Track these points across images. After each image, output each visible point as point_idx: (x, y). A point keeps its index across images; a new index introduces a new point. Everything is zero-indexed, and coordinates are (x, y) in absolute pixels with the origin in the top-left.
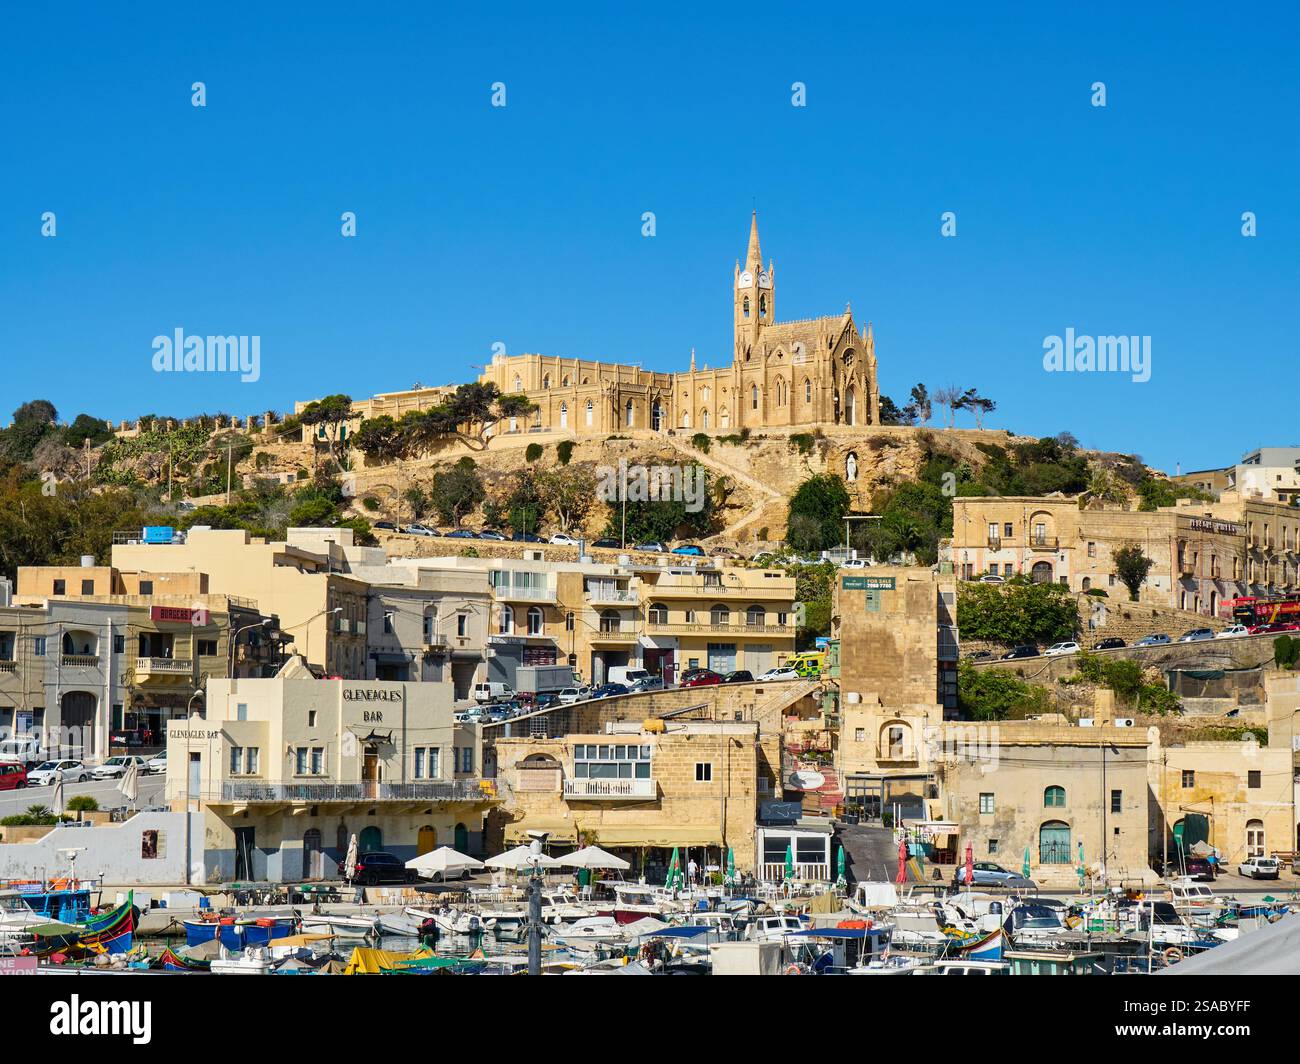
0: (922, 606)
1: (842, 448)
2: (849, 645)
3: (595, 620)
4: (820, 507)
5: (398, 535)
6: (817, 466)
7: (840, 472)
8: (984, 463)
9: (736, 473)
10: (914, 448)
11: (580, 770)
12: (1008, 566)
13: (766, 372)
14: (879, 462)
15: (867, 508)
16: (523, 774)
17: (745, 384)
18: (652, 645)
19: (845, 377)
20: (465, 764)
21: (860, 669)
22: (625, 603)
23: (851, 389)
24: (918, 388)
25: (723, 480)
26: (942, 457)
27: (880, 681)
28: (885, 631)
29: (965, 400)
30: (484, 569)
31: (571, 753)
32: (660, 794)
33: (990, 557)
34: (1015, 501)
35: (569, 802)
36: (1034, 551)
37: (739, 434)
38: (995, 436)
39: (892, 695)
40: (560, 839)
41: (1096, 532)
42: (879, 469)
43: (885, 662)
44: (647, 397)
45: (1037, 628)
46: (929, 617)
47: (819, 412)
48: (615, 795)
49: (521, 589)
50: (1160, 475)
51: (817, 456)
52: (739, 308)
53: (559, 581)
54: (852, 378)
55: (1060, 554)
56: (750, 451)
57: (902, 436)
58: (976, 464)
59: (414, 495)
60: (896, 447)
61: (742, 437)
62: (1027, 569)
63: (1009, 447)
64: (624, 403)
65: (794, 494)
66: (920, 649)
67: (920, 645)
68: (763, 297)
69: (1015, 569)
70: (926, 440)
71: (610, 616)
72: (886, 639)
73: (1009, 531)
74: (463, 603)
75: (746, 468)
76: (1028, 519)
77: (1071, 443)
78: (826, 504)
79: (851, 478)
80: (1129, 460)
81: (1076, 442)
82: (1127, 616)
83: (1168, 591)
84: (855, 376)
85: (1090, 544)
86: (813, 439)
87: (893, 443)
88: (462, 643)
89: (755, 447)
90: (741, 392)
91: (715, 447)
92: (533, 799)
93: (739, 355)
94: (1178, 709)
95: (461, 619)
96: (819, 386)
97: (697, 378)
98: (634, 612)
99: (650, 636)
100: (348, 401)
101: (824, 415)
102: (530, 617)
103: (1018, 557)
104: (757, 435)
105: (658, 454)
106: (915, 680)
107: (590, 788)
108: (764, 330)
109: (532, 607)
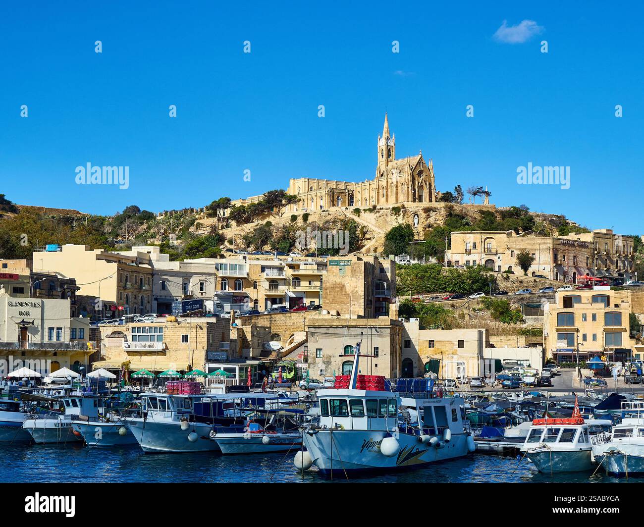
0: (358, 272)
1: (412, 213)
2: (326, 289)
3: (266, 285)
4: (399, 238)
5: (233, 254)
6: (401, 220)
7: (410, 222)
8: (480, 218)
9: (368, 224)
10: (443, 212)
11: (134, 338)
12: (474, 261)
13: (387, 181)
14: (428, 218)
15: (422, 238)
16: (109, 340)
17: (380, 187)
18: (293, 295)
19: (419, 182)
20: (80, 335)
21: (331, 300)
22: (281, 277)
23: (421, 187)
24: (457, 187)
25: (363, 228)
26: (457, 216)
27: (339, 305)
28: (342, 283)
29: (478, 192)
30: (213, 263)
31: (130, 330)
32: (167, 348)
33: (466, 258)
34: (478, 233)
35: (128, 352)
36: (486, 255)
37: (372, 208)
38: (489, 207)
39: (344, 311)
40: (113, 367)
41: (515, 246)
42: (428, 221)
43: (341, 297)
44: (347, 194)
45: (475, 288)
46: (361, 277)
47: (406, 197)
48: (147, 349)
49: (233, 271)
50: (572, 223)
51: (401, 216)
52: (380, 155)
53: (250, 268)
54: (422, 183)
55: (498, 256)
56: (376, 215)
57: (439, 207)
58: (475, 218)
59: (246, 238)
60: (436, 211)
61: (373, 209)
62: (483, 263)
63: (497, 212)
64: (336, 197)
65: (388, 233)
66: (357, 291)
67: (357, 289)
68: (389, 150)
69: (477, 263)
70: (449, 208)
71: (274, 283)
72: (342, 287)
73: (475, 246)
74: (203, 278)
75: (374, 222)
76: (483, 241)
77: (526, 210)
78: (402, 237)
79: (416, 225)
80: (559, 217)
81: (528, 209)
82: (521, 282)
83: (549, 272)
84: (423, 181)
85: (512, 251)
86: (400, 209)
87: (434, 210)
88: (202, 294)
89: (378, 213)
90: (378, 190)
91: (362, 214)
92: (113, 350)
93: (377, 174)
94: (523, 321)
95: (202, 284)
96: (406, 186)
97: (363, 185)
98: (285, 282)
99: (292, 291)
100: (229, 200)
101: (408, 198)
102: (236, 284)
103: (478, 258)
104: (379, 208)
105: (339, 217)
106: (354, 305)
107: (136, 346)
108: (390, 164)
109: (237, 279)
